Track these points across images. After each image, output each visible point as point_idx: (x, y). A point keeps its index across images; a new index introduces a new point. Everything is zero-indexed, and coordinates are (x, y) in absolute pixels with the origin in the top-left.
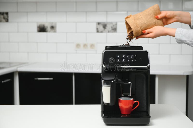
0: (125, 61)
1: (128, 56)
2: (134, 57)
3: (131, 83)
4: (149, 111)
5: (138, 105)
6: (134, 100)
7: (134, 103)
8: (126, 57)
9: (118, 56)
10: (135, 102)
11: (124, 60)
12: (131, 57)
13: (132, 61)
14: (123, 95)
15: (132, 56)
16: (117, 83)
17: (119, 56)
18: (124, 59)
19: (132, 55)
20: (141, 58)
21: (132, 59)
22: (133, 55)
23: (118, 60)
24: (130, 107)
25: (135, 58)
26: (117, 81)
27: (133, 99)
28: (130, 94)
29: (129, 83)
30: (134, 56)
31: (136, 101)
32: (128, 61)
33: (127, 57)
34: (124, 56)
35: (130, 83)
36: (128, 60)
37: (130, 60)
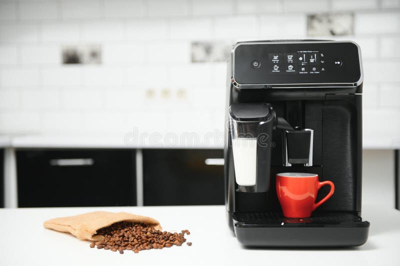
0: (293, 69)
1: (303, 58)
2: (319, 58)
3: (312, 131)
4: (360, 211)
5: (332, 192)
6: (321, 179)
7: (319, 187)
8: (296, 59)
9: (276, 57)
10: (321, 183)
11: (291, 67)
12: (312, 61)
13: (314, 69)
14: (290, 165)
15: (314, 58)
16: (274, 128)
17: (278, 59)
18: (290, 64)
19: (313, 54)
20: (339, 63)
21: (313, 65)
22: (315, 53)
23: (276, 69)
24: (310, 197)
25: (322, 62)
26: (275, 122)
27: (317, 175)
28: (308, 162)
29: (306, 130)
30: (318, 55)
31: (326, 182)
32: (303, 69)
33: (301, 59)
34: (290, 58)
35: (310, 132)
36: (303, 67)
37: (309, 66)
